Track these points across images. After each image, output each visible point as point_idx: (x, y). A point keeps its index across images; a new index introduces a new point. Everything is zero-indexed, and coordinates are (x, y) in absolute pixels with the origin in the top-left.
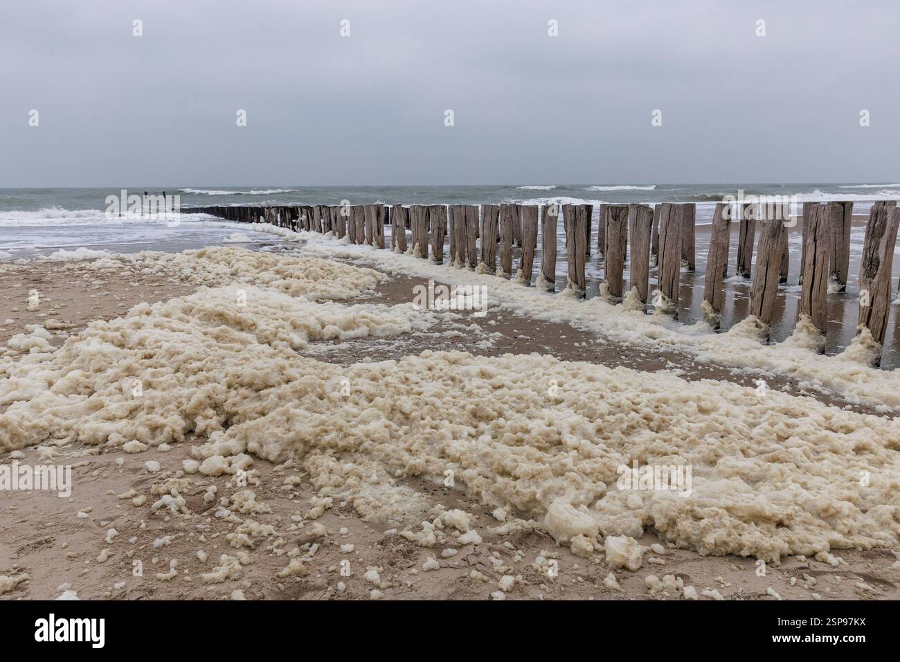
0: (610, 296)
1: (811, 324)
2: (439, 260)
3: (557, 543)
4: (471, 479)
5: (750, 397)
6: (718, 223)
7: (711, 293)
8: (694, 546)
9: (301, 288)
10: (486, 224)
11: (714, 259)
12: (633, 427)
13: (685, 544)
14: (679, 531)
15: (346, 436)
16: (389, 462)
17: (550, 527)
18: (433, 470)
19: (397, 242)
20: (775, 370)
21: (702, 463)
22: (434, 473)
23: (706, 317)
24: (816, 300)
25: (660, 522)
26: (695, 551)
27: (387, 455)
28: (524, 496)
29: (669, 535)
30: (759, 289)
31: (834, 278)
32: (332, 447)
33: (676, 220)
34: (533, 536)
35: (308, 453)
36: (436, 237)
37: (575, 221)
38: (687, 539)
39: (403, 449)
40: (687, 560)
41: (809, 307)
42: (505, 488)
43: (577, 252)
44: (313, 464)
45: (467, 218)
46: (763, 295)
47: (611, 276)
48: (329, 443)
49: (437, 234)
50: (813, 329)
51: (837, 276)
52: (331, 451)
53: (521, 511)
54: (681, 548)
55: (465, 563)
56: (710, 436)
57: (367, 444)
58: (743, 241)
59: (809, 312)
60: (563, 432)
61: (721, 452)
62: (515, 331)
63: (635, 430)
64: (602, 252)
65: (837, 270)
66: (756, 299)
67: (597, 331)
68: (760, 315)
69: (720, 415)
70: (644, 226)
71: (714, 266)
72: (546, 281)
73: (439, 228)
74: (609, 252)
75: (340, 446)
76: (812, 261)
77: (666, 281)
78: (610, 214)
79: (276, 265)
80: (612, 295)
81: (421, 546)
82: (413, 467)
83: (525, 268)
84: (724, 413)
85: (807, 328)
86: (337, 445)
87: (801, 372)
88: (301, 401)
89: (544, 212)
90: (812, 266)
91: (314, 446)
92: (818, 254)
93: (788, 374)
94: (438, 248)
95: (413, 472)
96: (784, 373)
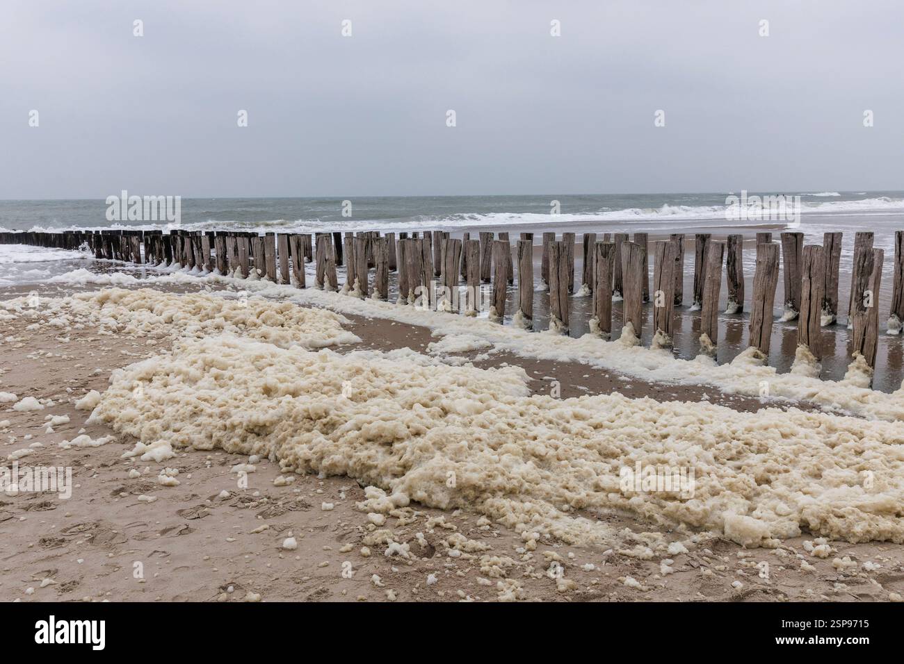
0: (601, 332)
1: (810, 353)
2: (384, 296)
3: (744, 546)
4: (639, 506)
5: (812, 421)
6: (714, 260)
7: (709, 327)
8: (844, 537)
9: (280, 337)
10: (449, 260)
11: (711, 295)
12: (739, 453)
13: (838, 536)
14: (831, 527)
15: (509, 479)
16: (552, 499)
17: (734, 535)
18: (597, 502)
19: (326, 278)
20: (796, 397)
21: (809, 477)
22: (598, 505)
23: (705, 350)
24: (812, 332)
25: (814, 523)
26: (846, 541)
27: (547, 494)
28: (698, 515)
29: (823, 532)
30: (757, 323)
31: (790, 305)
32: (500, 491)
33: (670, 257)
34: (720, 543)
35: (478, 497)
36: (381, 272)
37: (559, 257)
38: (839, 532)
39: (561, 487)
40: (844, 548)
41: (806, 338)
42: (677, 511)
43: (562, 288)
44: (492, 506)
45: (424, 253)
46: (761, 328)
47: (601, 312)
48: (498, 486)
49: (381, 269)
50: (812, 357)
51: (792, 304)
52: (501, 494)
53: (696, 527)
54: (834, 541)
55: (689, 567)
56: (804, 456)
57: (526, 485)
58: (699, 271)
59: (807, 342)
60: (692, 461)
61: (822, 466)
62: (536, 372)
63: (742, 455)
64: (547, 283)
65: (792, 297)
66: (755, 331)
67: (611, 368)
68: (760, 346)
69: (801, 438)
70: (638, 264)
71: (711, 302)
72: (524, 319)
73: (383, 263)
74: (598, 289)
75: (507, 489)
76: (808, 297)
77: (662, 317)
78: (600, 251)
79: (219, 311)
80: (603, 331)
81: (643, 559)
82: (578, 501)
83: (499, 305)
84: (803, 436)
85: (807, 356)
86: (504, 488)
87: (819, 397)
88: (443, 452)
89: (520, 248)
90: (808, 301)
91: (484, 491)
92: (813, 289)
93: (808, 400)
94: (383, 284)
95: (580, 505)
96: (803, 399)
